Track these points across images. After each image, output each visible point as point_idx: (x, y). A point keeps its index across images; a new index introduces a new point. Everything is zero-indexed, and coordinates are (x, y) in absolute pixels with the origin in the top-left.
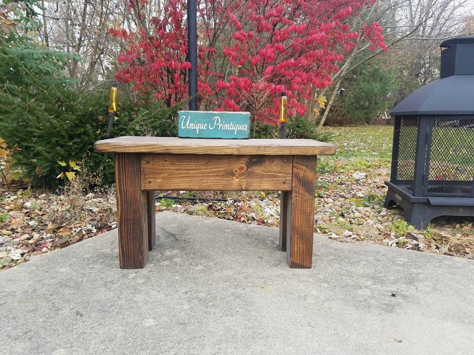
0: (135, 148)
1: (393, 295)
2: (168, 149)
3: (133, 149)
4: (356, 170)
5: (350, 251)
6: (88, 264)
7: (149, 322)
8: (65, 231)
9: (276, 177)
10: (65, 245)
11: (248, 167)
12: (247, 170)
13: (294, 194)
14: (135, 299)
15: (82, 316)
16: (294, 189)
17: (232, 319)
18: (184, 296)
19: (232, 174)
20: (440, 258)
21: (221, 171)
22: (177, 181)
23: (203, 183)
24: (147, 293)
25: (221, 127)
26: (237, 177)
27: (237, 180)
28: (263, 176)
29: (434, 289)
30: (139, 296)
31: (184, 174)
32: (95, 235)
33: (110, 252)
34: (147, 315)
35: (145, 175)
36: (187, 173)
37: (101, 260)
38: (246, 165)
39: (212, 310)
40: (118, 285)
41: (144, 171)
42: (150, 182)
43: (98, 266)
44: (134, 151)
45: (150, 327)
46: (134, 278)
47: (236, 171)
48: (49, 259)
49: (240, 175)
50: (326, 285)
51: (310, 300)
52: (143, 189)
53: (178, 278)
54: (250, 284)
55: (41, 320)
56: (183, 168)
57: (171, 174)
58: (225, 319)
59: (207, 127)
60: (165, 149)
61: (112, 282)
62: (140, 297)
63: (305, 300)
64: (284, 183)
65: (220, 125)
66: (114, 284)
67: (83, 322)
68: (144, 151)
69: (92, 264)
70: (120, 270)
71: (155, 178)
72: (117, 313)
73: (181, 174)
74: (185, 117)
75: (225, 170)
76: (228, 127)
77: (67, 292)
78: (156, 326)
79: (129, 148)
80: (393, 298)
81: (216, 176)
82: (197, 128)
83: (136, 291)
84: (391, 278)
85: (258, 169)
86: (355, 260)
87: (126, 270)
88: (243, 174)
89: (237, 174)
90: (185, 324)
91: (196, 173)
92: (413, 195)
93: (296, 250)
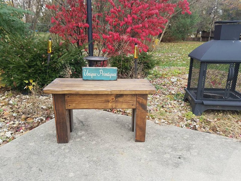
0: (62, 92)
1: (179, 158)
2: (78, 92)
3: (61, 92)
4: (173, 76)
6: (43, 141)
7: (71, 175)
8: (30, 119)
9: (129, 102)
10: (31, 128)
11: (116, 98)
12: (115, 99)
13: (137, 110)
14: (65, 161)
15: (42, 171)
16: (137, 108)
17: (107, 172)
18: (87, 160)
19: (109, 102)
20: (204, 135)
21: (103, 100)
22: (82, 105)
23: (95, 106)
24: (70, 158)
25: (103, 75)
26: (111, 103)
27: (111, 104)
28: (123, 102)
29: (198, 154)
30: (67, 159)
31: (86, 102)
32: (45, 122)
33: (52, 133)
34: (71, 171)
35: (67, 102)
36: (87, 101)
37: (49, 138)
39: (99, 168)
40: (57, 153)
41: (67, 101)
42: (70, 106)
43: (47, 142)
44: (62, 93)
45: (72, 177)
46: (64, 149)
47: (110, 100)
48: (24, 138)
49: (112, 102)
50: (150, 152)
51: (143, 161)
52: (66, 109)
53: (84, 149)
54: (117, 152)
55: (24, 174)
56: (85, 99)
57: (79, 102)
58: (104, 172)
59: (97, 75)
60: (76, 92)
61: (54, 151)
62: (67, 160)
63: (140, 161)
64: (133, 105)
65: (103, 74)
66: (55, 153)
67: (43, 175)
68: (66, 93)
69: (44, 141)
70: (57, 144)
71: (72, 104)
72: (57, 169)
73: (84, 102)
74: (85, 70)
75: (105, 100)
76: (106, 75)
77: (34, 157)
78: (74, 177)
79: (59, 92)
80: (179, 160)
81: (101, 102)
82: (92, 75)
83: (65, 157)
84: (180, 147)
85: (121, 99)
86: (165, 136)
87: (60, 144)
88: (113, 102)
89: (111, 101)
90: (87, 175)
91: (91, 101)
92: (196, 99)
93: (138, 134)
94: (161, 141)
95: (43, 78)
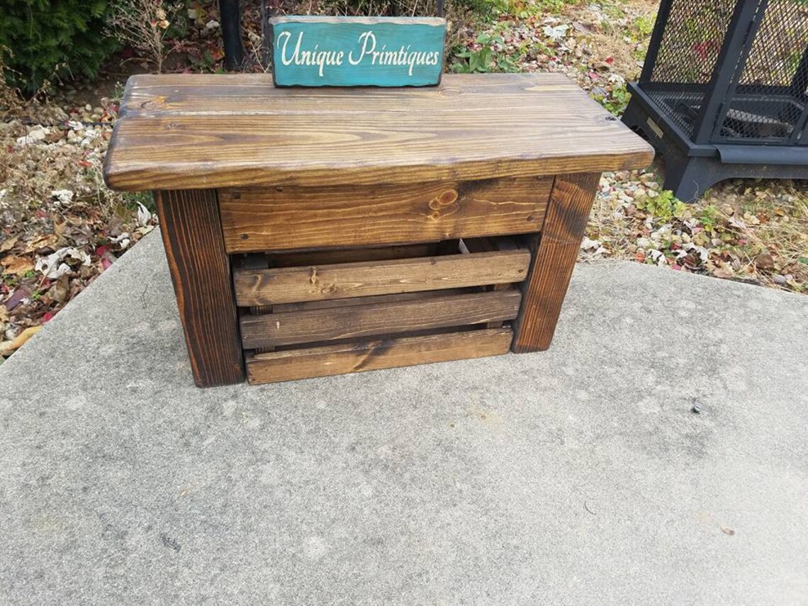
1: (694, 411)
5: (598, 287)
6: (121, 379)
7: (315, 547)
8: (19, 264)
9: (515, 208)
10: (43, 311)
11: (461, 194)
12: (458, 199)
13: (544, 238)
14: (263, 479)
15: (177, 548)
16: (547, 228)
17: (457, 514)
18: (354, 459)
19: (427, 210)
21: (403, 206)
22: (305, 230)
23: (365, 231)
24: (278, 457)
26: (436, 216)
27: (436, 221)
28: (489, 209)
29: (751, 384)
30: (268, 468)
31: (322, 216)
32: (95, 273)
33: (152, 334)
34: (304, 527)
35: (233, 223)
36: (328, 215)
37: (145, 364)
38: (458, 191)
39: (415, 494)
40: (211, 439)
41: (229, 214)
42: (245, 237)
43: (145, 384)
44: (209, 186)
45: (321, 562)
46: (237, 415)
47: (435, 203)
48: (27, 370)
49: (442, 212)
50: (583, 395)
51: (571, 443)
52: (229, 250)
53: (321, 405)
54: (458, 410)
55: (100, 572)
56: (321, 204)
57: (293, 217)
58: (445, 515)
59: (345, 59)
60: (284, 177)
61: (196, 432)
62: (269, 474)
63: (562, 443)
64: (529, 219)
65: (376, 55)
66: (202, 439)
67: (187, 565)
68: (232, 183)
69: (129, 378)
70: (196, 390)
71: (256, 229)
72: (244, 529)
73: (315, 216)
74: (288, 34)
75: (413, 204)
76: (394, 58)
77: (115, 474)
78: (331, 555)
79: (196, 180)
80: (695, 419)
81: (391, 216)
82: (321, 63)
83: (258, 459)
84: (682, 361)
85: (481, 198)
86: (611, 314)
87: (210, 391)
88: (449, 209)
89: (436, 209)
90: (380, 542)
91: (349, 213)
93: (529, 327)
94: (606, 340)
95: (15, 36)
